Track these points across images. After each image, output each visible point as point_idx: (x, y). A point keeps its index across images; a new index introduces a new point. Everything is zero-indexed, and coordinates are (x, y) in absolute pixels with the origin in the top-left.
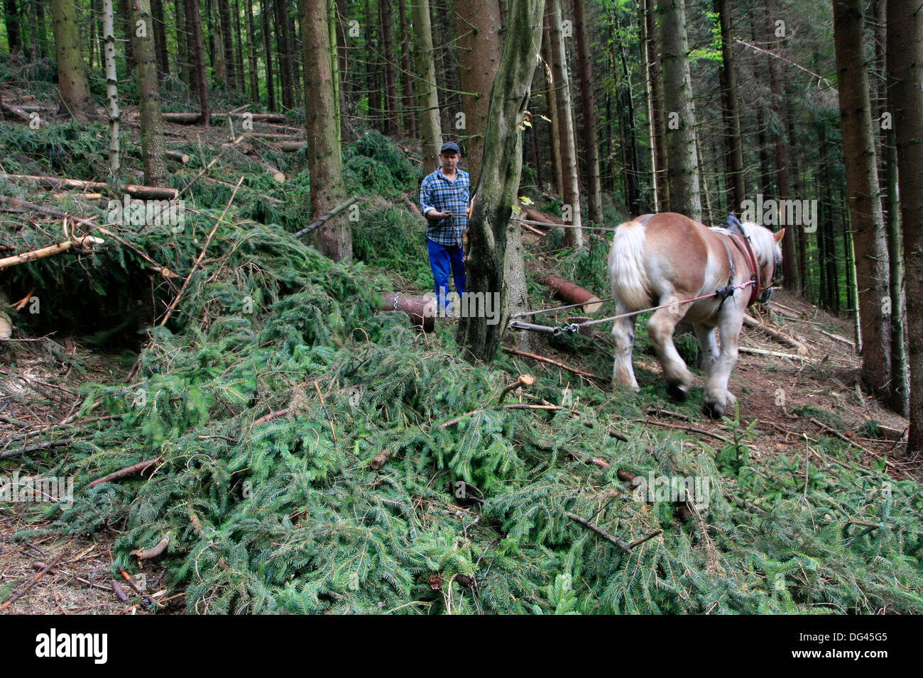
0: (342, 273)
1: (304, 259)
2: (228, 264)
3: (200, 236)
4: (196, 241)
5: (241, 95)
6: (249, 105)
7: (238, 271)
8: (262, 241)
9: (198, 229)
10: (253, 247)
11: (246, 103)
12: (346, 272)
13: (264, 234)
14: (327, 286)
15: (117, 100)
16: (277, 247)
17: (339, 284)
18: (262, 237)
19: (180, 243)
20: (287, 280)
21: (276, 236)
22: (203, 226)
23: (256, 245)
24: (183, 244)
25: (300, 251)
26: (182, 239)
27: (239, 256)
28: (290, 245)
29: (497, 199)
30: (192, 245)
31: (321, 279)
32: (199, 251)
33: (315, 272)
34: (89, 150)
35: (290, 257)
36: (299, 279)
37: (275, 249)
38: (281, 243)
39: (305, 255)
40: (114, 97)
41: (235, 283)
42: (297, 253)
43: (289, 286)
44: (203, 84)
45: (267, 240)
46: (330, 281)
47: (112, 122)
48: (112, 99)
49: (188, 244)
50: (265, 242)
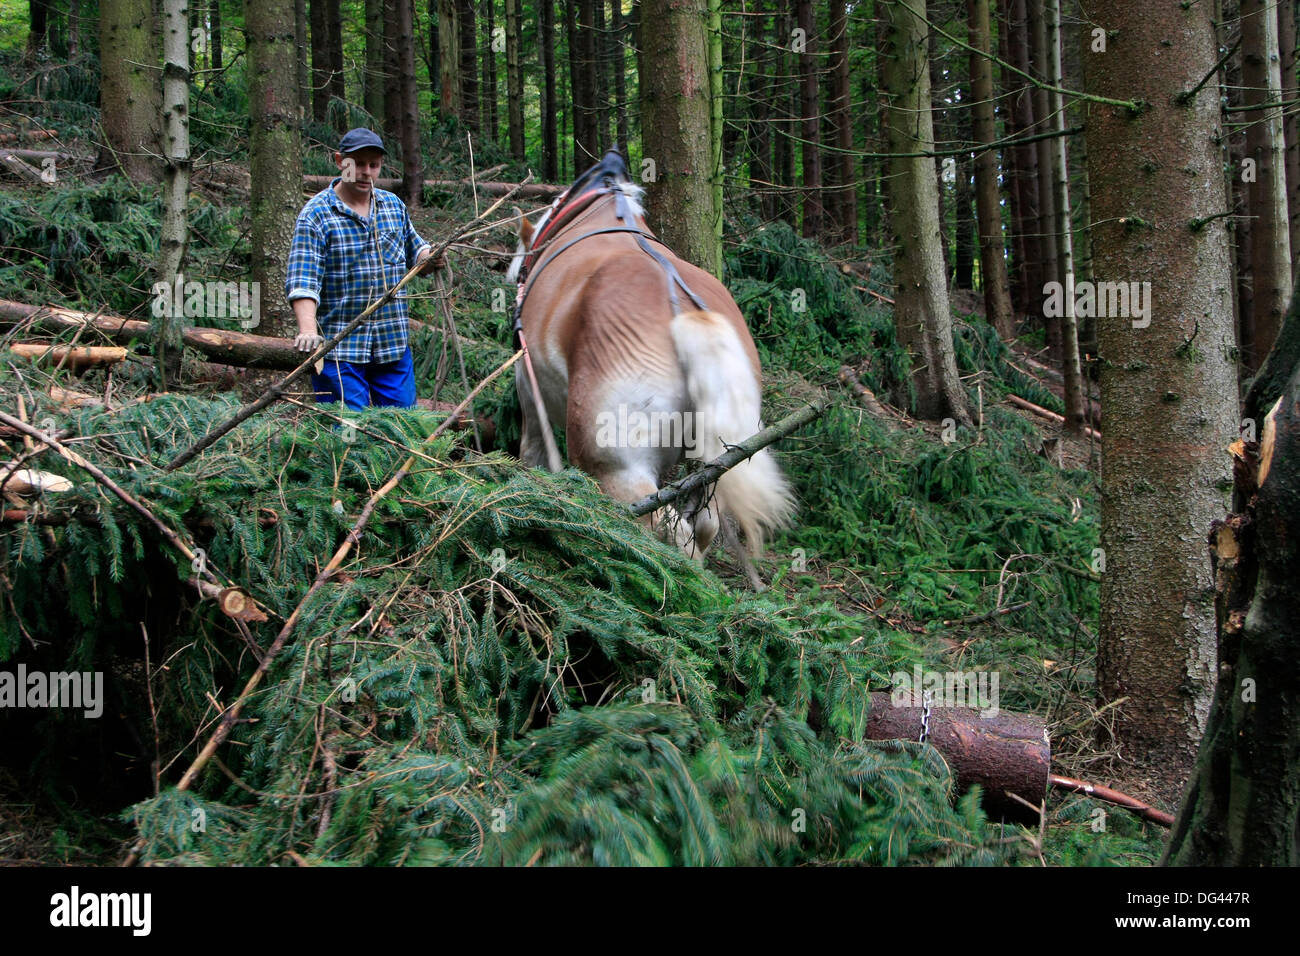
0: (772, 628)
1: (656, 576)
2: (424, 582)
3: (351, 495)
4: (338, 507)
5: (489, 145)
6: (504, 166)
7: (453, 601)
8: (534, 516)
9: (349, 469)
10: (502, 527)
11: (499, 162)
12: (782, 624)
13: (539, 493)
14: (722, 662)
15: (185, 118)
16: (575, 535)
17: (756, 653)
18: (534, 505)
19: (292, 508)
20: (604, 633)
21: (574, 502)
22: (364, 461)
23: (511, 524)
24: (300, 513)
25: (641, 554)
26: (300, 498)
27: (461, 560)
28: (614, 533)
30: (327, 519)
31: (707, 640)
32: (341, 537)
33: (687, 615)
34: (142, 245)
35: (615, 569)
36: (642, 638)
37: (563, 542)
38: (587, 525)
39: (657, 564)
40: (180, 109)
41: (438, 638)
42: (634, 559)
43: (610, 651)
44: (409, 116)
45: (548, 513)
46: (733, 645)
47: (170, 171)
48: (175, 117)
49: (314, 513)
50: (542, 519)
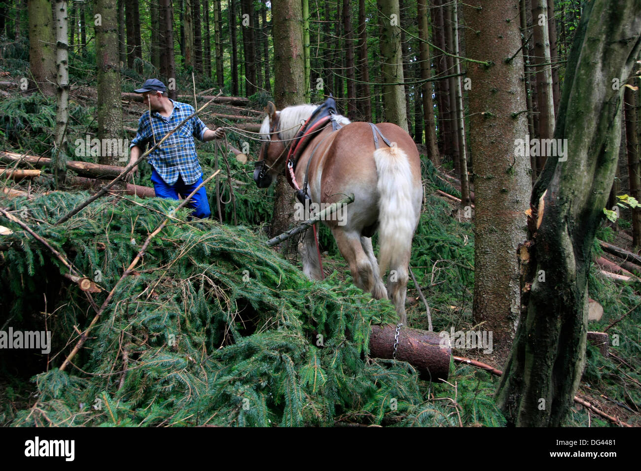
0: (329, 296)
1: (277, 273)
2: (172, 275)
3: (139, 237)
4: (133, 241)
5: (207, 80)
6: (214, 88)
7: (185, 284)
8: (222, 246)
9: (139, 225)
10: (208, 252)
11: (212, 87)
12: (334, 294)
13: (225, 236)
14: (306, 311)
15: (67, 66)
16: (241, 255)
17: (321, 308)
18: (222, 241)
19: (112, 242)
20: (253, 298)
21: (241, 240)
22: (145, 221)
23: (212, 250)
24: (116, 244)
25: (271, 263)
26: (116, 237)
27: (189, 265)
28: (259, 254)
29: (582, 198)
30: (128, 247)
31: (300, 302)
32: (134, 255)
33: (291, 290)
34: (49, 124)
35: (259, 270)
36: (269, 299)
37: (236, 258)
38: (246, 250)
39: (278, 267)
40: (64, 62)
41: (179, 300)
42: (268, 265)
43: (256, 306)
44: (171, 66)
45: (229, 245)
46: (312, 304)
47: (60, 90)
48: (62, 65)
49: (122, 244)
50: (226, 247)
